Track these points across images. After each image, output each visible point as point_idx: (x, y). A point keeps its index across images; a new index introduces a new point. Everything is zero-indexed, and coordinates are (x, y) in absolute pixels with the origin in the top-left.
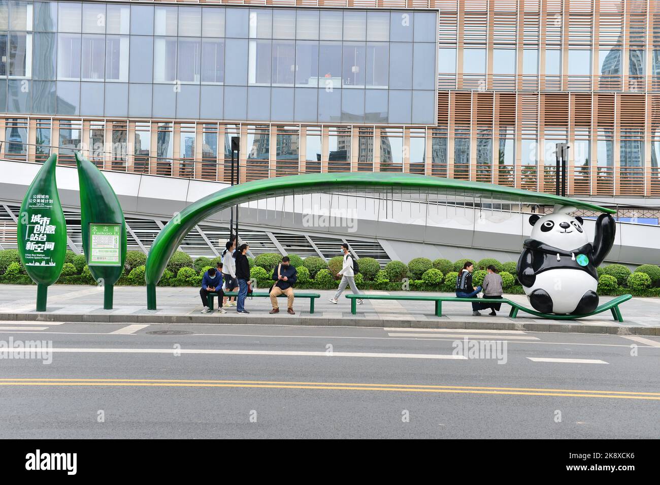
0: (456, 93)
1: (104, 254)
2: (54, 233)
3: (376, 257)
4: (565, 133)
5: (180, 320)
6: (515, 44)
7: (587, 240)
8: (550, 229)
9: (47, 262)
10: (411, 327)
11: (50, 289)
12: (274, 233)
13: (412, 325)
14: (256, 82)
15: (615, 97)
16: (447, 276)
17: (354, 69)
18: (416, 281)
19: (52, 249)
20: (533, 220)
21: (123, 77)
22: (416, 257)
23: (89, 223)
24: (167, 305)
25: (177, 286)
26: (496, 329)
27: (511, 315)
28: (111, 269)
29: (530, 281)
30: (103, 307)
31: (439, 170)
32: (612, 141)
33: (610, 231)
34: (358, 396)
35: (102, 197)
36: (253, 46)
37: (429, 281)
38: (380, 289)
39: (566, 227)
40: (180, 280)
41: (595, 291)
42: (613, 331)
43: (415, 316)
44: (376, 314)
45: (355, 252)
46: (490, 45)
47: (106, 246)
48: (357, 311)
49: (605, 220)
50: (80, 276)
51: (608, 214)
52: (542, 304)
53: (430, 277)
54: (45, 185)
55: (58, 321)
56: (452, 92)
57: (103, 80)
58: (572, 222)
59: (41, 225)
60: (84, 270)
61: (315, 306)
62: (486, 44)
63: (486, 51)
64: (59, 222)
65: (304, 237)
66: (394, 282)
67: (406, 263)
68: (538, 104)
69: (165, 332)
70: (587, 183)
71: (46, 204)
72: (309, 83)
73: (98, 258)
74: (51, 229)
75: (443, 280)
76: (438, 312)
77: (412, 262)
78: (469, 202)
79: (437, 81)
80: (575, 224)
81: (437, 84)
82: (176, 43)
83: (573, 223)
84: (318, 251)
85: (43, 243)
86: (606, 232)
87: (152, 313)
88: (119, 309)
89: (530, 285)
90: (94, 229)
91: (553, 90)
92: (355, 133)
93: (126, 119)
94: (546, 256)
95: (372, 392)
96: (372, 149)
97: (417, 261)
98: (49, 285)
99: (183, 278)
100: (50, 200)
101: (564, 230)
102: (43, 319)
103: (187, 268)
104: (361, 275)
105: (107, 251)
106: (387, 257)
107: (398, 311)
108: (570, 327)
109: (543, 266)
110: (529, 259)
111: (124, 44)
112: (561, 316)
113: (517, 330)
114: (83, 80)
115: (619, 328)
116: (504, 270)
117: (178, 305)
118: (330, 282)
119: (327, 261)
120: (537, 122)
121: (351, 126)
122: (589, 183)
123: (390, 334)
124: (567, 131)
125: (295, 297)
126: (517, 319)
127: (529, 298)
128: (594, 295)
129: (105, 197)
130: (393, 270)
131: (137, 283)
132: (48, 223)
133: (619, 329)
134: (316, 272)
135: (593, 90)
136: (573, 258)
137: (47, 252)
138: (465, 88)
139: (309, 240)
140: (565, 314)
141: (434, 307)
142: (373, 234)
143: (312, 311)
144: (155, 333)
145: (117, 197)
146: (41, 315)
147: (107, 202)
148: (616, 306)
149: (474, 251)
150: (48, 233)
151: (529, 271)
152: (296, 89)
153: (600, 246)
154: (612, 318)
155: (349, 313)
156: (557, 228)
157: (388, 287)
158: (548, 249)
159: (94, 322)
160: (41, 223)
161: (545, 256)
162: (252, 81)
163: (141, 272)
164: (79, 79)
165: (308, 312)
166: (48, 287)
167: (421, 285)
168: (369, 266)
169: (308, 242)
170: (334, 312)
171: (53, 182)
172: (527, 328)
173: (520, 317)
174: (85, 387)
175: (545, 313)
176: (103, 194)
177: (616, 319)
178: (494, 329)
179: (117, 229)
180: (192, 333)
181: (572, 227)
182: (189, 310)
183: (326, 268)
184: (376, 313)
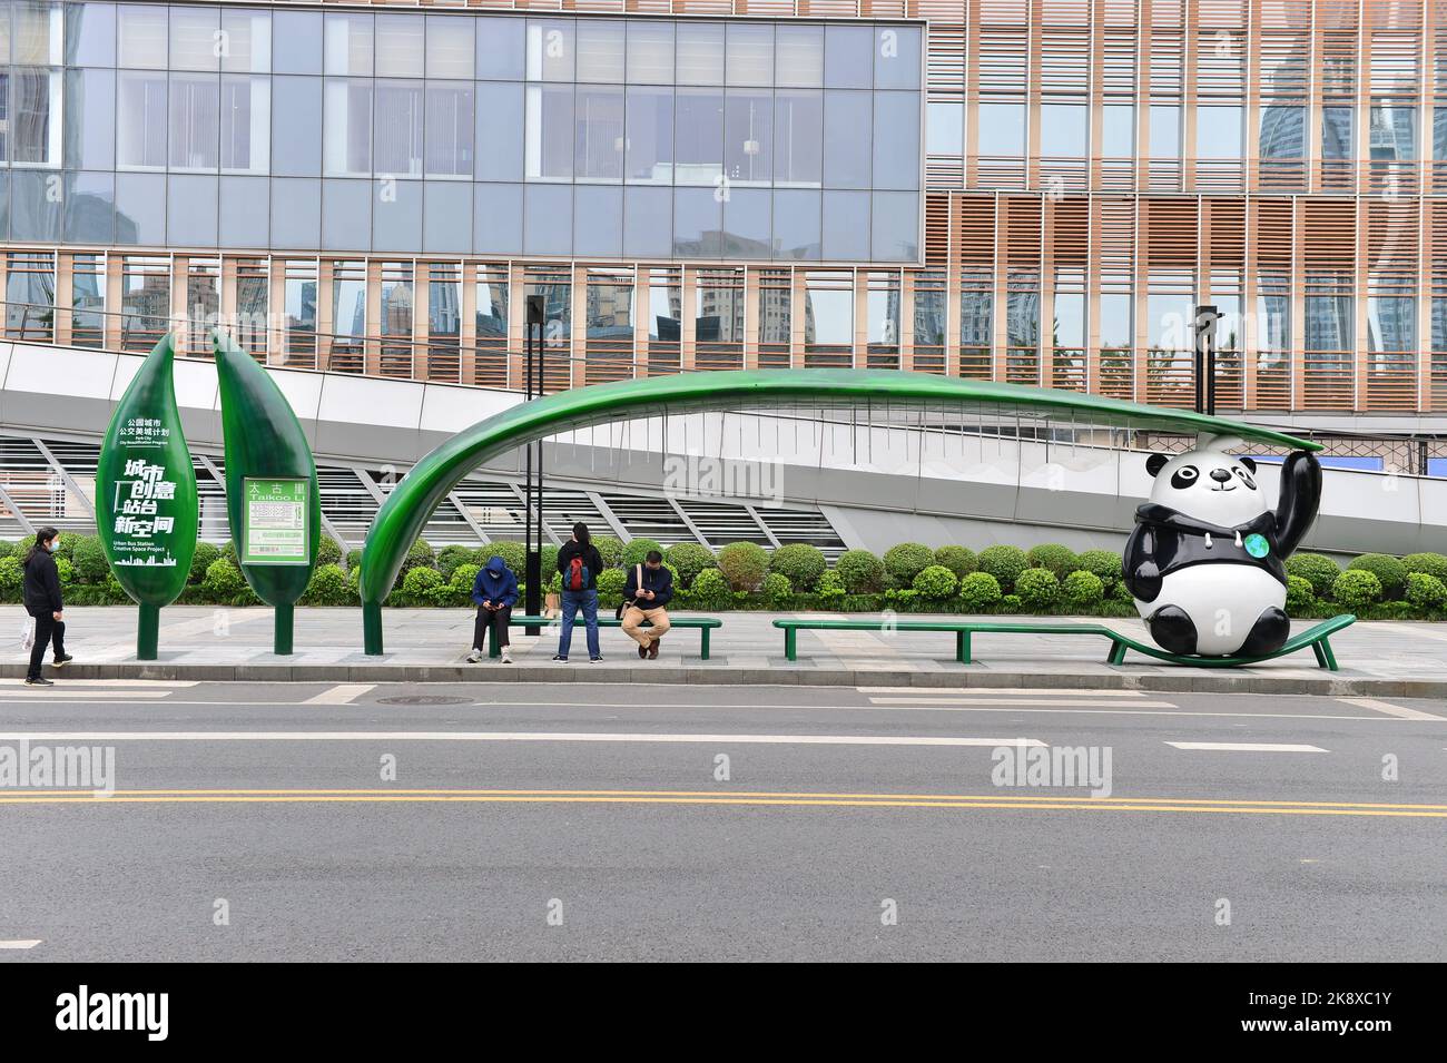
0: (964, 198)
1: (272, 541)
2: (172, 497)
3: (818, 543)
4: (1190, 280)
5: (437, 675)
6: (1086, 94)
7: (1265, 506)
8: (1191, 482)
9: (160, 557)
10: (910, 685)
11: (166, 613)
12: (602, 495)
13: (913, 681)
14: (542, 175)
15: (1294, 204)
16: (965, 581)
17: (749, 146)
18: (902, 591)
19: (169, 531)
20: (1155, 464)
21: (259, 163)
22: (899, 542)
23: (242, 477)
24: (400, 645)
25: (404, 606)
26: (1085, 688)
27: (1111, 659)
28: (290, 570)
29: (1150, 589)
30: (272, 649)
31: (929, 358)
32: (1288, 297)
33: (1310, 485)
34: (864, 817)
35: (268, 424)
36: (535, 98)
37: (927, 591)
38: (828, 609)
39: (1223, 478)
40: (410, 594)
41: (1282, 609)
42: (1320, 688)
43: (916, 662)
44: (836, 660)
45: (774, 532)
46: (1034, 96)
47: (277, 524)
48: (798, 653)
49: (1301, 464)
50: (199, 586)
51: (1307, 452)
52: (1176, 635)
53: (931, 583)
54: (153, 398)
55: (184, 680)
56: (955, 194)
57: (215, 171)
58: (1234, 469)
59: (145, 482)
60: (208, 573)
61: (711, 644)
62: (1025, 93)
63: (1026, 109)
64: (181, 475)
65: (666, 502)
66: (856, 593)
67: (880, 554)
68: (1134, 219)
69: (414, 700)
70: (1236, 385)
71: (154, 438)
72: (654, 178)
73: (262, 549)
74: (167, 490)
75: (958, 589)
76: (963, 654)
77: (892, 552)
78: (989, 424)
79: (924, 172)
80: (1240, 473)
81: (924, 178)
82: (371, 91)
83: (1237, 471)
84: (696, 531)
85: (151, 518)
86: (1302, 488)
87: (374, 662)
88: (306, 654)
89: (1150, 598)
90: (252, 489)
91: (1167, 190)
92: (751, 281)
93: (265, 253)
94: (1183, 539)
95: (887, 810)
96: (789, 316)
97: (903, 550)
98: (162, 605)
99: (415, 589)
100: (163, 430)
101: (1219, 484)
102: (153, 674)
103: (424, 569)
104: (787, 581)
105: (281, 535)
106: (840, 543)
107: (879, 654)
108: (1233, 681)
109: (1178, 558)
110: (1148, 545)
111: (260, 95)
112: (1212, 661)
113: (1127, 689)
114: (172, 170)
115: (1331, 682)
116: (1082, 568)
117: (424, 645)
118: (723, 596)
119: (716, 551)
120: (1132, 257)
121: (743, 266)
122: (1240, 385)
123: (874, 700)
124: (1195, 277)
125: (672, 625)
126: (1124, 667)
127: (1149, 625)
128: (1280, 617)
129: (274, 424)
130: (852, 569)
131: (321, 601)
132: (159, 478)
133: (1331, 685)
134: (694, 576)
135: (1247, 191)
136: (1239, 542)
137: (159, 538)
138: (982, 187)
139: (677, 508)
140: (1220, 657)
141: (955, 646)
142: (809, 495)
143: (705, 654)
144: (396, 701)
145: (300, 422)
146: (151, 668)
147: (278, 433)
148: (1323, 638)
149: (1021, 528)
150: (160, 497)
151: (1149, 569)
152: (628, 190)
153: (1291, 516)
154: (1316, 663)
155: (781, 658)
156: (1205, 480)
157: (845, 604)
158: (1187, 524)
159: (260, 680)
160: (146, 478)
161: (1179, 538)
162: (534, 172)
163: (329, 577)
164: (163, 169)
165: (696, 657)
166: (161, 609)
167: (912, 600)
168: (804, 561)
169: (675, 513)
170: (750, 656)
171: (167, 392)
172: (1148, 684)
173: (1129, 663)
174: (320, 805)
175: (1181, 655)
176: (270, 416)
177: (1322, 665)
178: (1079, 688)
179: (300, 488)
180: (472, 701)
181: (1235, 480)
182: (449, 656)
183: (713, 567)
184: (836, 657)
